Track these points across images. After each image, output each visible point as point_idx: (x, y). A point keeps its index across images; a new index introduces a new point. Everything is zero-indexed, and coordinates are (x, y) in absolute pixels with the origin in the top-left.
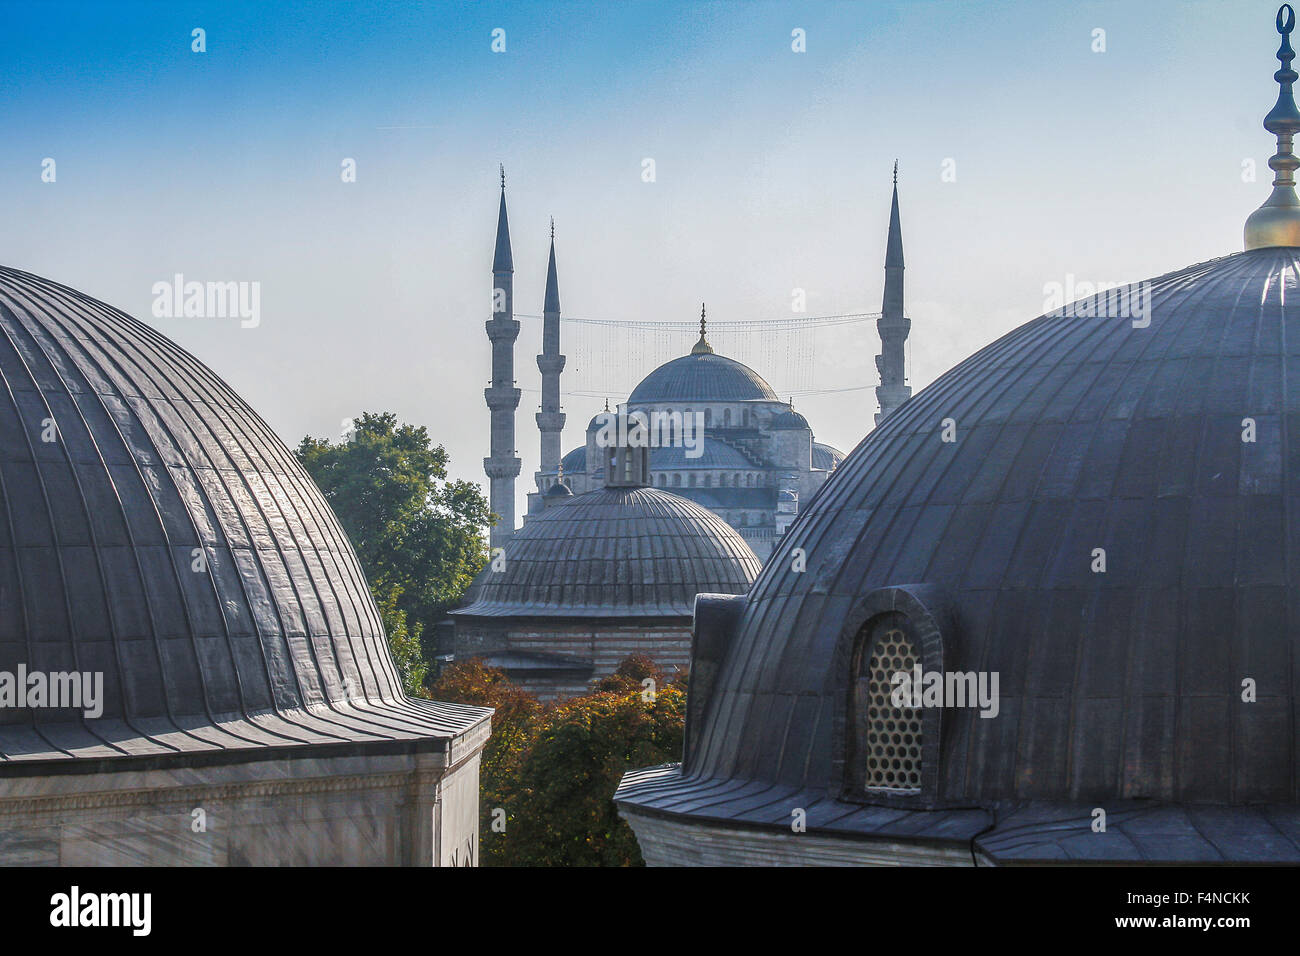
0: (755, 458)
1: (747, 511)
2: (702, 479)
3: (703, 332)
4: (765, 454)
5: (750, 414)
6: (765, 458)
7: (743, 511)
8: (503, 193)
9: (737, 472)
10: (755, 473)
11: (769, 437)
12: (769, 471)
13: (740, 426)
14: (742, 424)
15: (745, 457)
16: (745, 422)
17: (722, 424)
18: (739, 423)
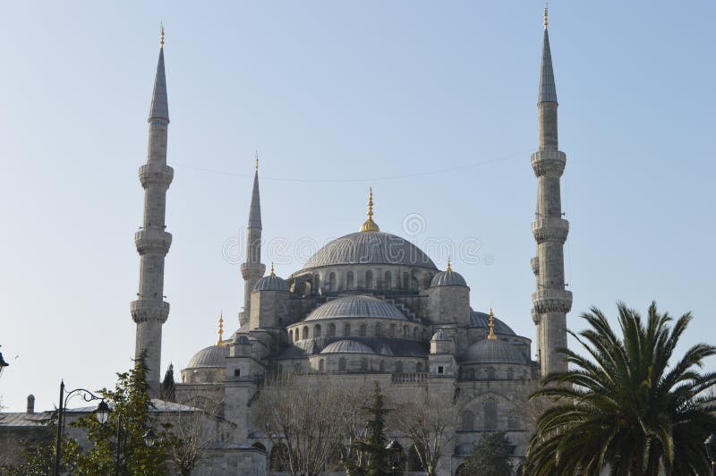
0: (414, 315)
1: (403, 360)
2: (358, 328)
3: (371, 214)
4: (424, 312)
5: (410, 278)
6: (425, 316)
7: (398, 359)
8: (162, 49)
9: (393, 322)
10: (413, 325)
11: (428, 296)
12: (427, 326)
13: (400, 288)
14: (402, 286)
15: (405, 313)
16: (406, 285)
17: (383, 285)
18: (399, 285)
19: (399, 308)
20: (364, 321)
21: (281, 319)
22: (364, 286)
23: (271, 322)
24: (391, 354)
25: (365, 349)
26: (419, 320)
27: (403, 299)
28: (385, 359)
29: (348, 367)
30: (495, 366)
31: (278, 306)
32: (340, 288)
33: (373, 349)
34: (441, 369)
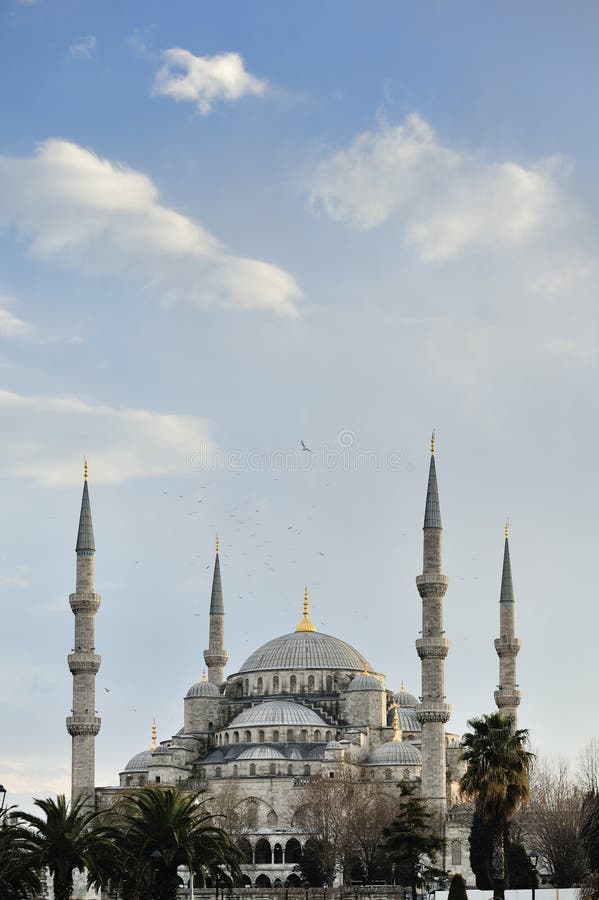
0: (332, 718)
2: (271, 735)
4: (342, 714)
5: (333, 681)
6: (342, 718)
7: (306, 763)
9: (305, 728)
11: (346, 700)
13: (323, 691)
14: (325, 689)
15: (322, 717)
16: (329, 687)
17: (306, 689)
18: (322, 687)
19: (318, 712)
20: (276, 728)
21: (211, 724)
22: (288, 690)
23: (202, 727)
24: (300, 758)
25: (276, 754)
26: (337, 723)
27: (322, 703)
28: (293, 763)
29: (258, 772)
30: (393, 768)
31: (207, 711)
32: (267, 692)
33: (284, 754)
34: (332, 774)
